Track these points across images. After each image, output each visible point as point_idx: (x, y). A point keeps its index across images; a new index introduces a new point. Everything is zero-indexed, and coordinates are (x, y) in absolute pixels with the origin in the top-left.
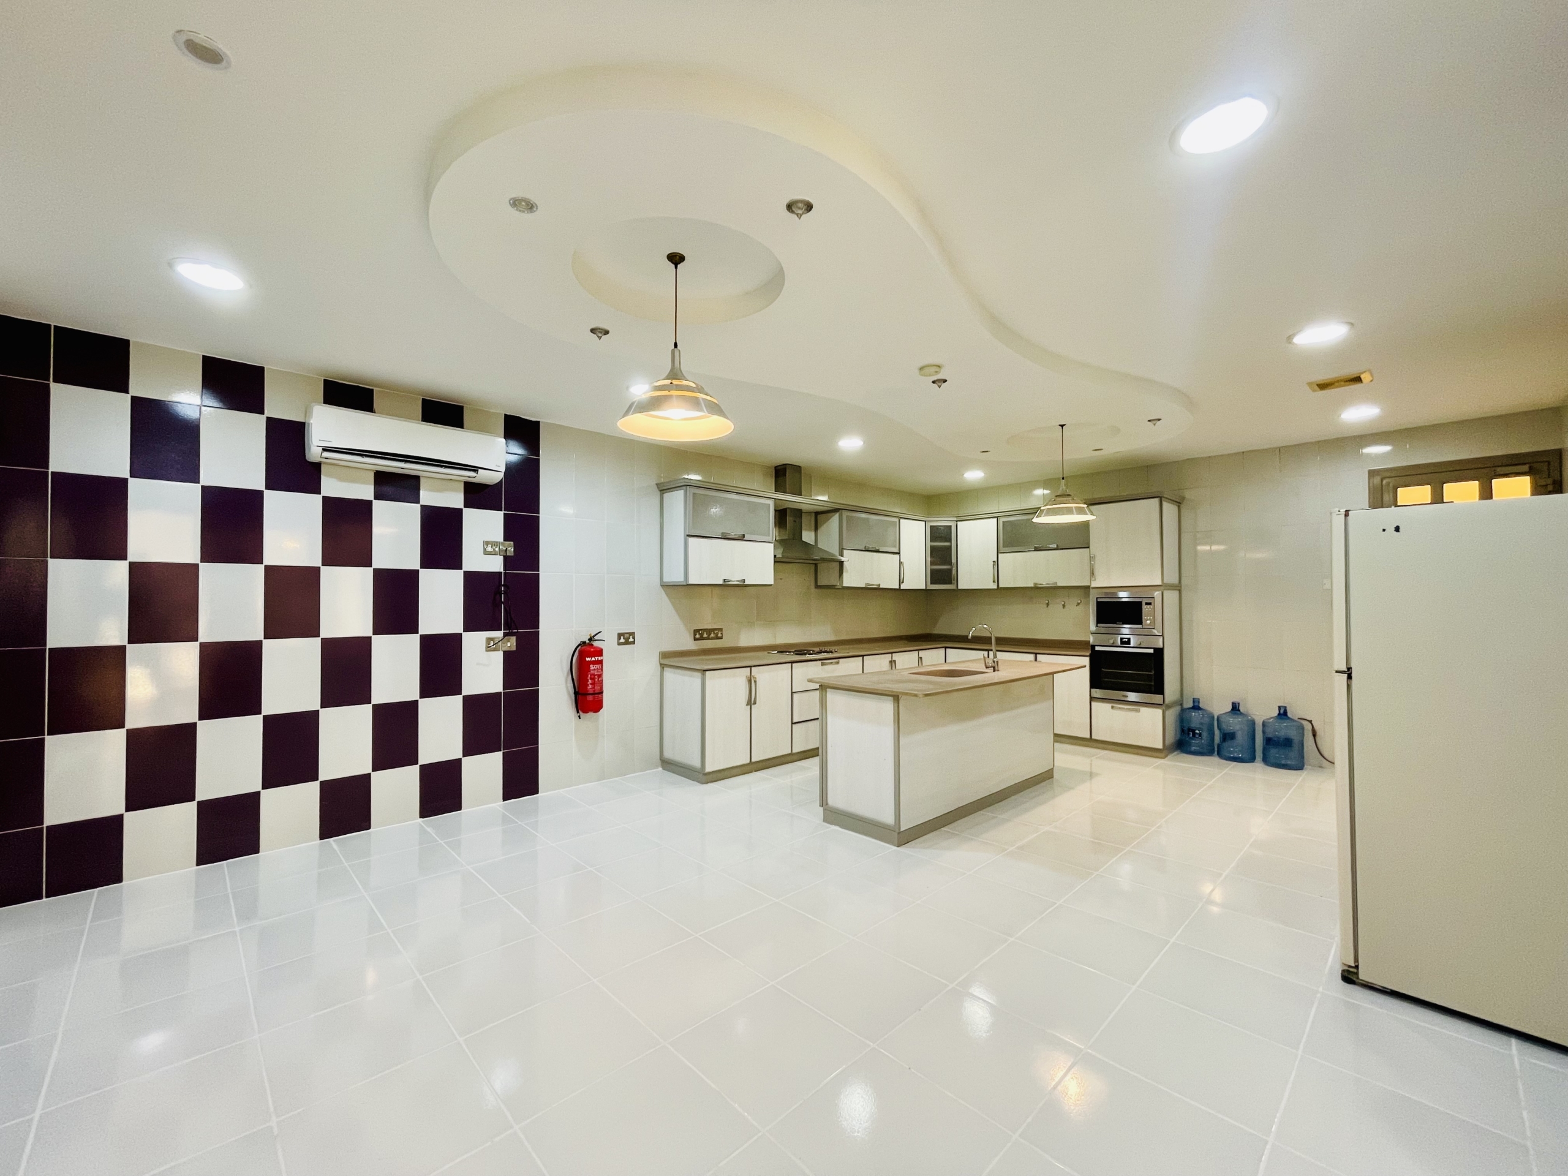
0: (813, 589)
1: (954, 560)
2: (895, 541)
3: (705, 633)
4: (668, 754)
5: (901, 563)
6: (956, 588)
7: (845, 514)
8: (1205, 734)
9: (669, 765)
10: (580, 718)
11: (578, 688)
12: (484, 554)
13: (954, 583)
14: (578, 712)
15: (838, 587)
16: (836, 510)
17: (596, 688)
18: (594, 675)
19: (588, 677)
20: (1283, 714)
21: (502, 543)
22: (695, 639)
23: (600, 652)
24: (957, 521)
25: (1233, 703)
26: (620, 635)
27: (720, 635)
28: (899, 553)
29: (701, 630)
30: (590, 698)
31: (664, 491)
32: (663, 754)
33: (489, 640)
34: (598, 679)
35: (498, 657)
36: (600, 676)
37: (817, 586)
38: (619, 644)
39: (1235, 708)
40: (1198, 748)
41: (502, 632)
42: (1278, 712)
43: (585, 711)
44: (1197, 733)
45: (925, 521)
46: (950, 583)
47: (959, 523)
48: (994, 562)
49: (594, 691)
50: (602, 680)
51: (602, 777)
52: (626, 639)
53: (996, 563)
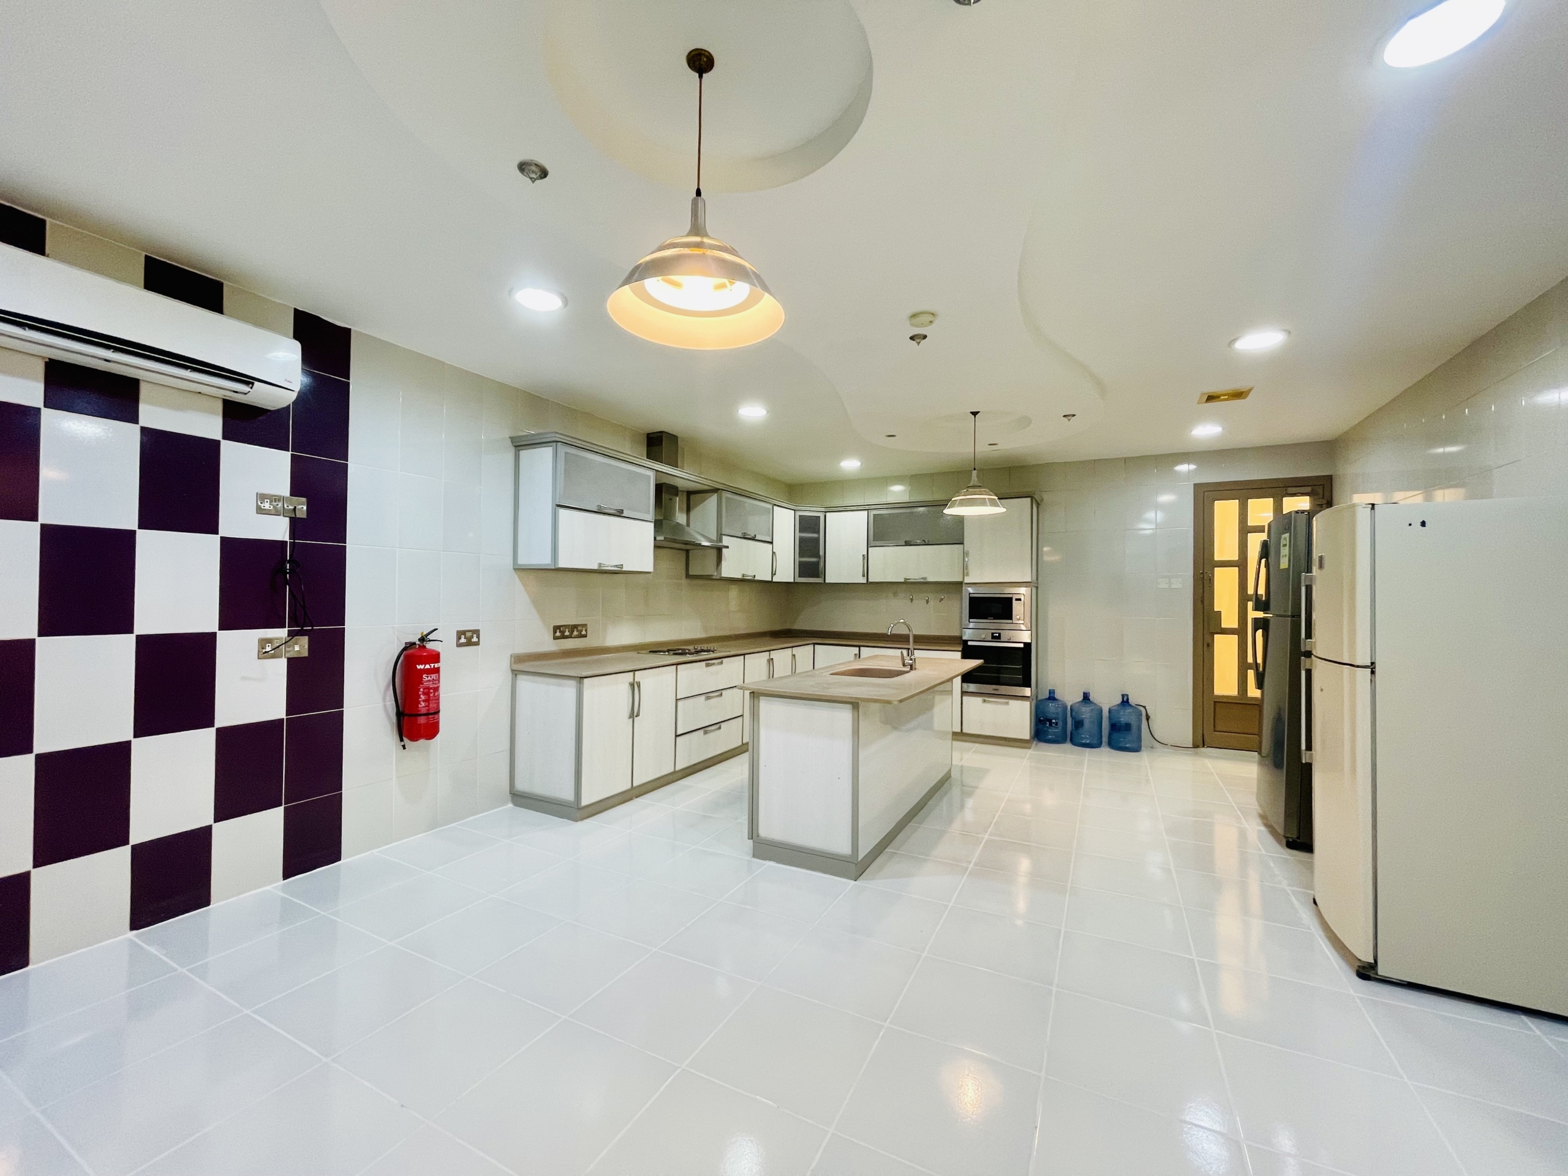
0: (684, 581)
1: (821, 553)
2: (769, 530)
3: (567, 630)
4: (521, 786)
5: (773, 553)
6: (823, 582)
7: (725, 495)
8: (1060, 723)
9: (522, 799)
10: (404, 748)
11: (404, 706)
12: (257, 513)
13: (822, 577)
14: (402, 740)
15: (714, 577)
16: (715, 490)
17: (431, 705)
18: (429, 689)
19: (419, 690)
20: (1125, 702)
21: (287, 498)
22: (555, 638)
23: (435, 657)
24: (825, 512)
25: (1084, 693)
26: (460, 634)
27: (584, 633)
28: (771, 543)
29: (562, 626)
30: (422, 720)
31: (522, 448)
32: (514, 786)
33: (263, 642)
34: (433, 693)
35: (279, 668)
36: (436, 689)
37: (688, 576)
38: (459, 645)
39: (1086, 697)
40: (1053, 737)
41: (286, 630)
42: (1121, 700)
43: (414, 738)
44: (1054, 723)
45: (795, 510)
46: (818, 576)
47: (827, 514)
48: (863, 555)
49: (428, 710)
50: (439, 695)
51: (433, 825)
52: (468, 638)
53: (866, 558)
